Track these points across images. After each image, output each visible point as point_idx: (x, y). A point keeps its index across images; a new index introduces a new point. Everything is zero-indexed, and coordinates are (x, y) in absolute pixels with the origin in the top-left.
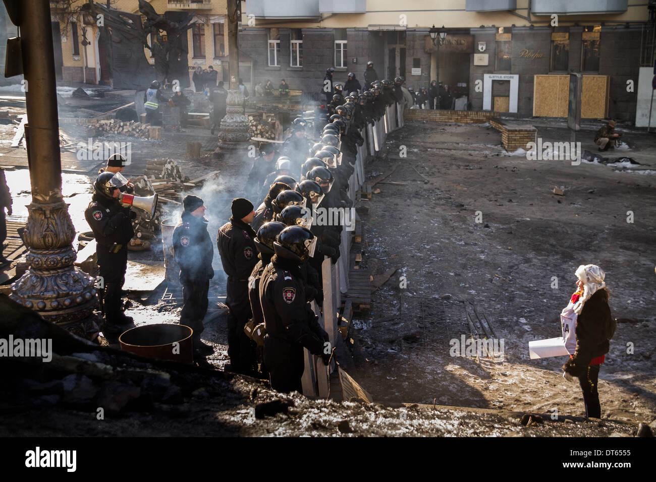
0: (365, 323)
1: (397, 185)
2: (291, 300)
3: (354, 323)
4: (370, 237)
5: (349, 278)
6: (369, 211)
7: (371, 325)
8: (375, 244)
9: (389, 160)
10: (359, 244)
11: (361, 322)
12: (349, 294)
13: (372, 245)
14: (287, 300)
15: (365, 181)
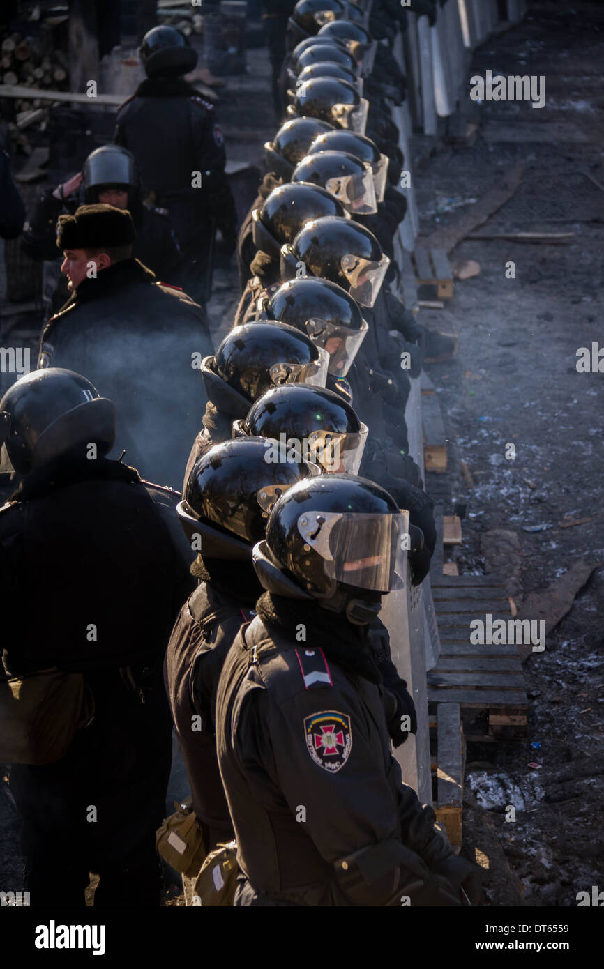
0: (515, 783)
1: (536, 242)
2: (339, 758)
3: (474, 786)
4: (474, 446)
5: (438, 613)
6: (455, 352)
7: (540, 792)
8: (497, 475)
9: (491, 149)
10: (444, 474)
11: (499, 780)
12: (445, 676)
13: (487, 478)
14: (326, 759)
15: (420, 235)
